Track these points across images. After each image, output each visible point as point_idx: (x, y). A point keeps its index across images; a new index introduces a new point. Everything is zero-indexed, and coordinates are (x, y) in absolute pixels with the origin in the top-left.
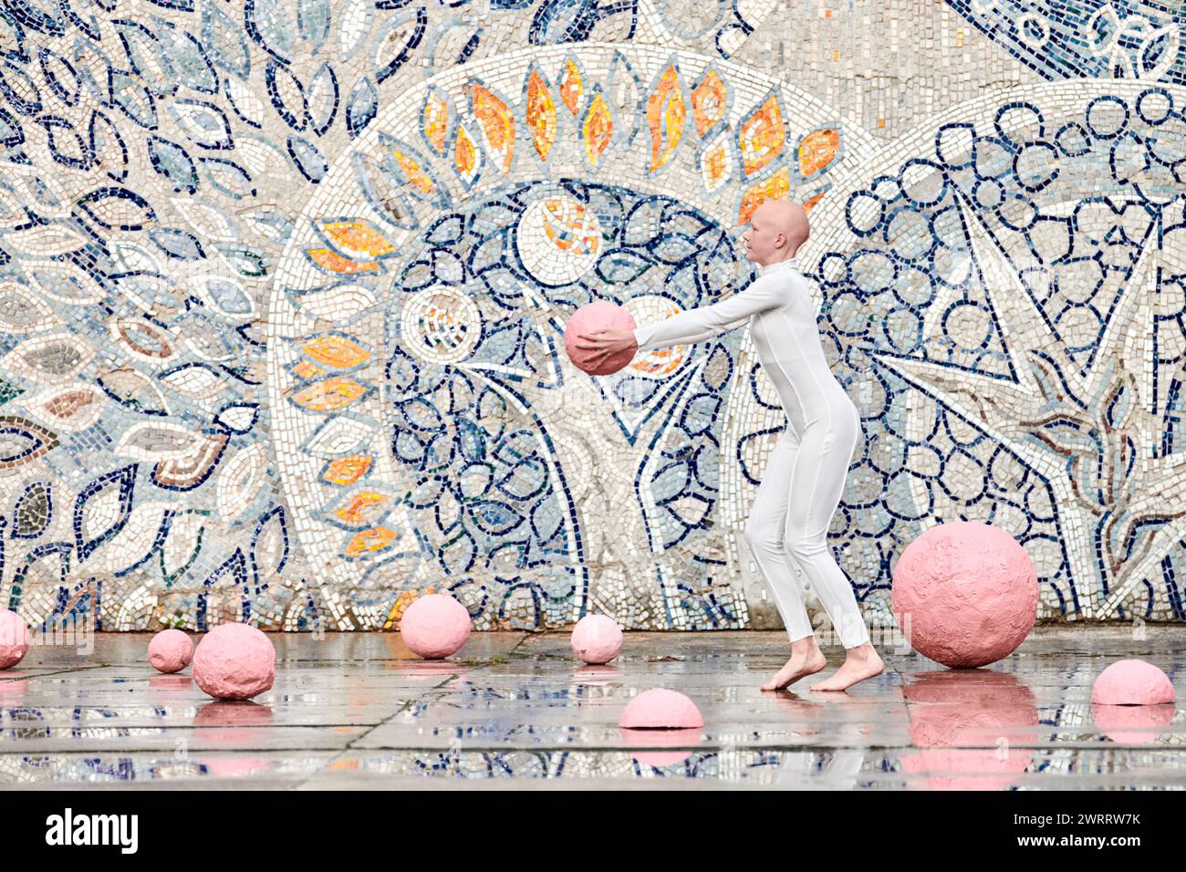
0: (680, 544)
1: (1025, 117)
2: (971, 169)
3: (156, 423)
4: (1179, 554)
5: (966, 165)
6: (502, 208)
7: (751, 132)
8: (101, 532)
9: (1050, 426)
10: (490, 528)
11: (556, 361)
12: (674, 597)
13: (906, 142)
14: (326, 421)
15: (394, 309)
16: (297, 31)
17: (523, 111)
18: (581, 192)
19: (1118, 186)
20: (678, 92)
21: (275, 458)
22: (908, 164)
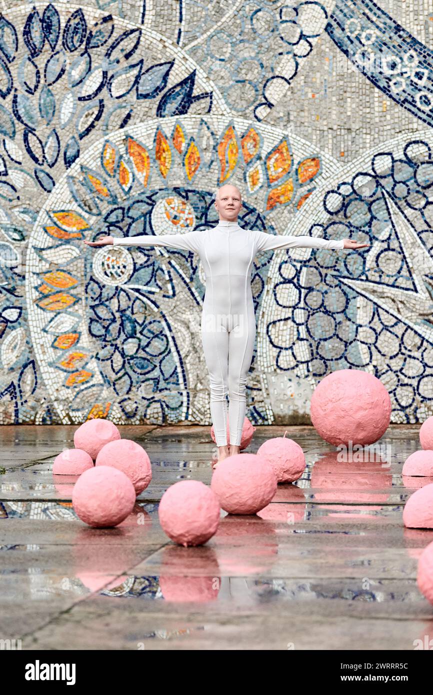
1: (420, 149)
2: (391, 177)
5: (389, 175)
6: (144, 204)
7: (273, 160)
10: (139, 371)
11: (172, 283)
13: (356, 163)
14: (56, 316)
15: (89, 257)
16: (39, 114)
17: (154, 152)
18: (184, 194)
20: (234, 140)
21: (30, 335)
22: (357, 175)
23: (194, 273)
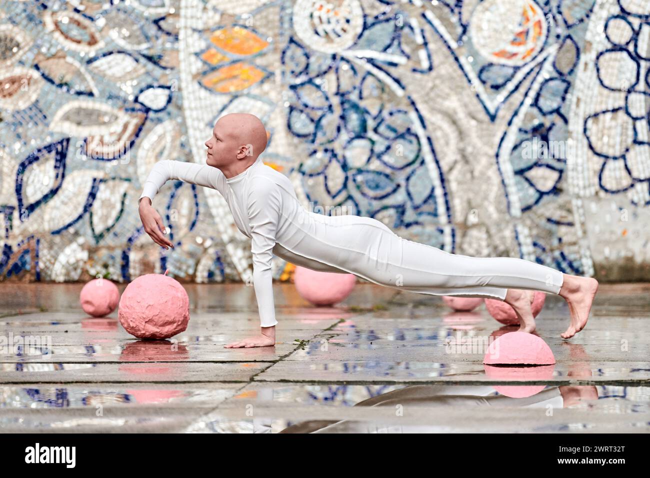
0: (534, 208)
3: (85, 103)
8: (39, 196)
10: (371, 193)
11: (427, 49)
12: (529, 254)
14: (231, 101)
15: (288, 4)
21: (186, 132)
23: (464, 32)
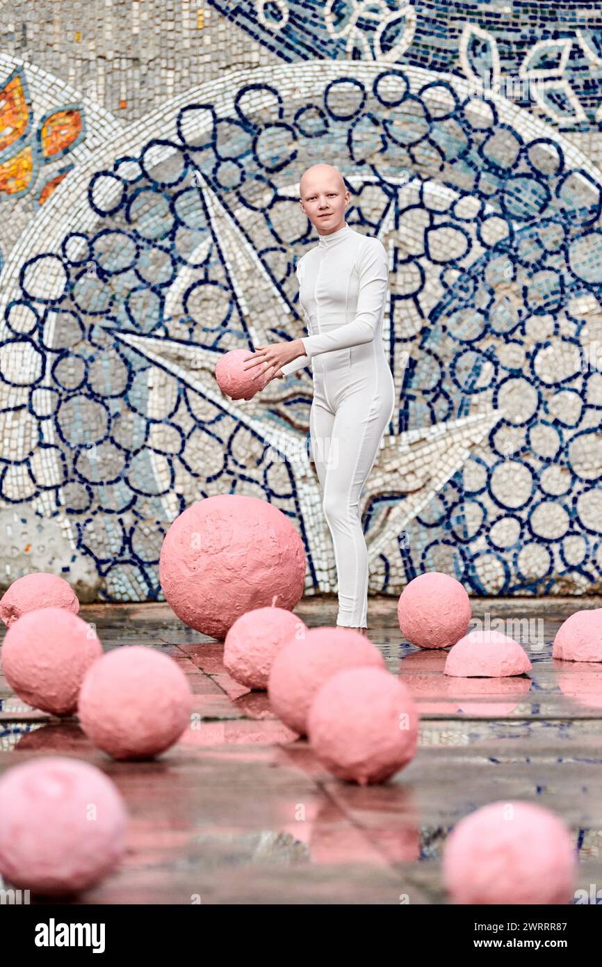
1: (264, 99)
2: (211, 150)
4: (415, 529)
5: (207, 146)
9: (287, 404)
13: (148, 123)
19: (354, 168)
22: (150, 145)
